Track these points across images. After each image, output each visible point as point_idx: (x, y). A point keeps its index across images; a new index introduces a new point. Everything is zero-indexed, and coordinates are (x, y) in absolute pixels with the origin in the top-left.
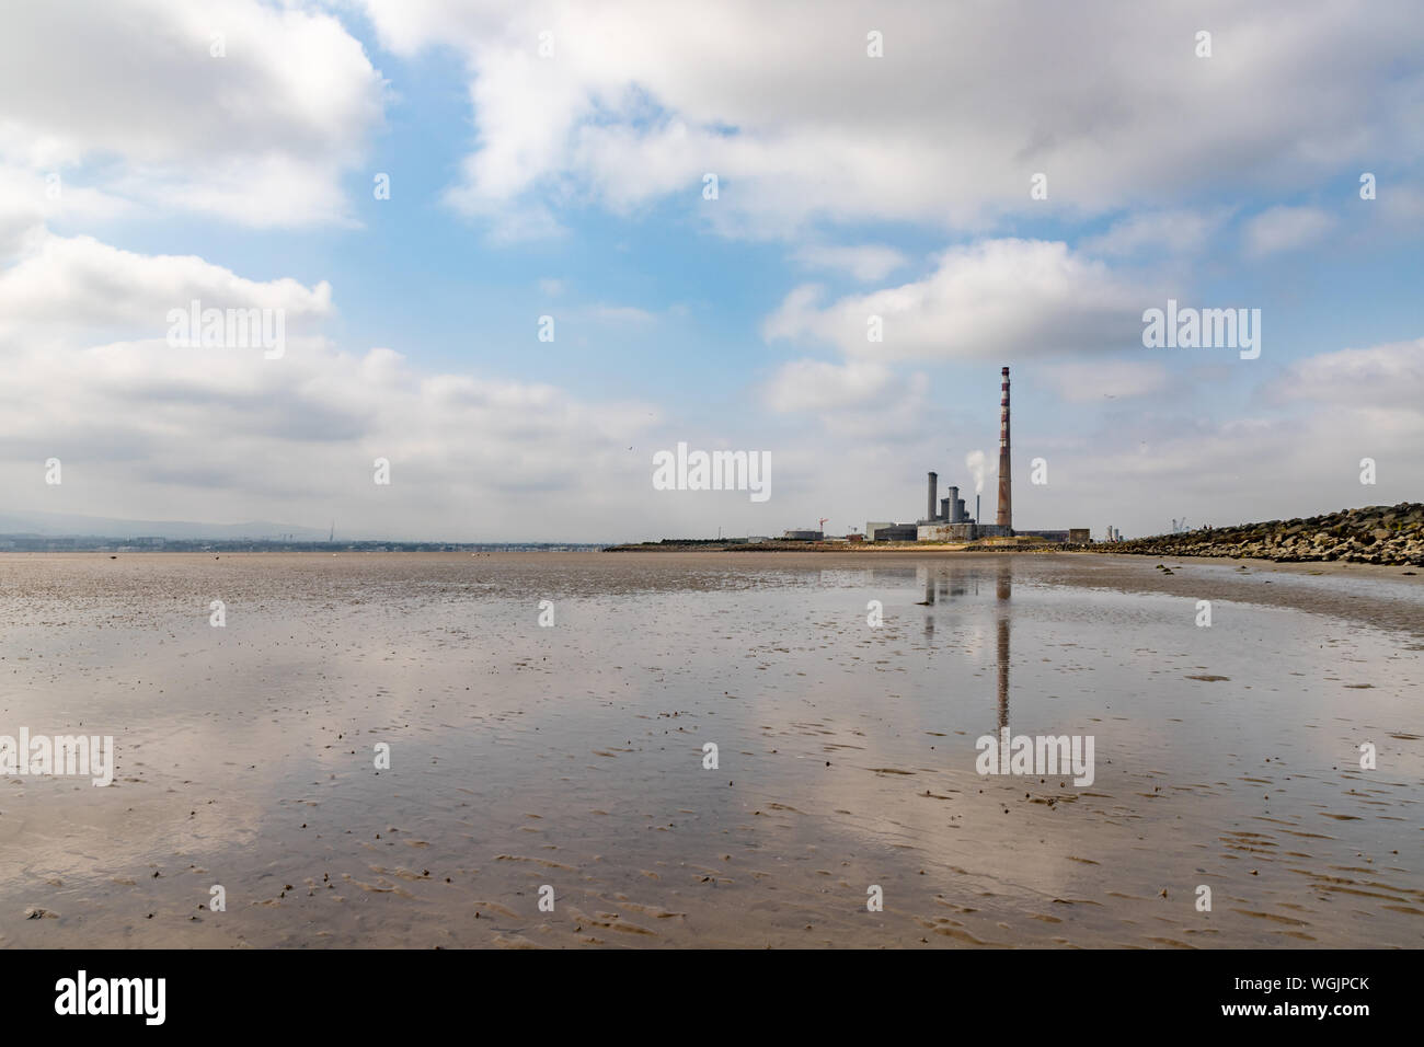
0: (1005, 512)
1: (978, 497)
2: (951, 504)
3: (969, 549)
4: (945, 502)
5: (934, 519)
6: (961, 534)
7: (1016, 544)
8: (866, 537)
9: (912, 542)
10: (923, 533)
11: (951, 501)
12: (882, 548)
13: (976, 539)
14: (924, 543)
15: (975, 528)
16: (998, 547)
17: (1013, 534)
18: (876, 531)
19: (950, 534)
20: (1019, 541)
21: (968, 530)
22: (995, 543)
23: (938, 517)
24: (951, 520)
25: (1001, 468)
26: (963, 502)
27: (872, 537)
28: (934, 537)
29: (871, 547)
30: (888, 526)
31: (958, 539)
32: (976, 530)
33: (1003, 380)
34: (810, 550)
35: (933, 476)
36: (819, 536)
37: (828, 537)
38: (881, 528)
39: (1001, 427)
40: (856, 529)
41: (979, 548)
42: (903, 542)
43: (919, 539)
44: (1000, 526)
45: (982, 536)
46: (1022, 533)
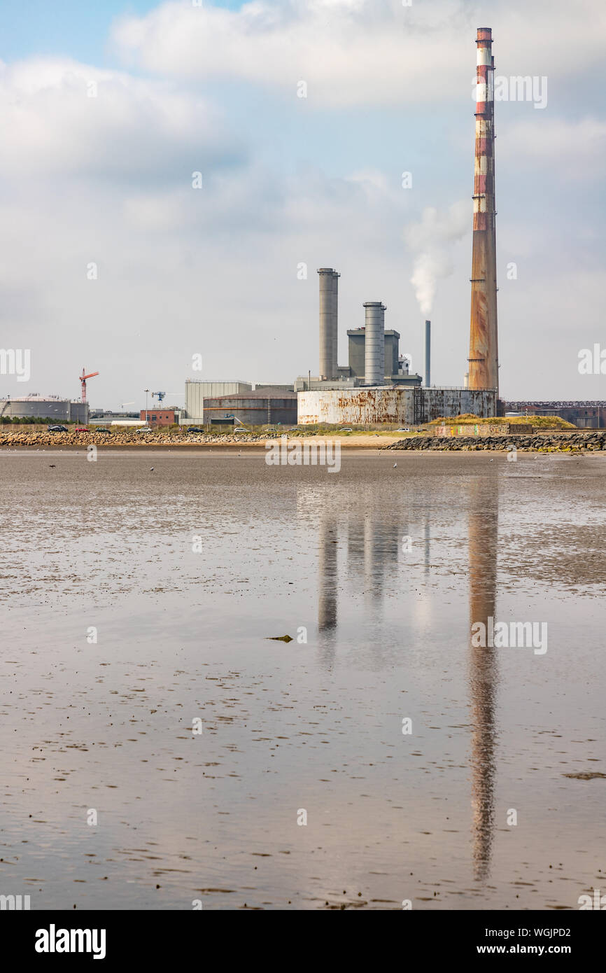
0: (486, 361)
1: (428, 323)
2: (369, 342)
3: (408, 445)
4: (357, 338)
5: (333, 373)
6: (391, 410)
7: (504, 433)
8: (186, 416)
9: (286, 428)
10: (309, 408)
11: (369, 335)
12: (222, 440)
13: (423, 420)
14: (312, 430)
15: (420, 396)
16: (469, 441)
17: (501, 408)
18: (207, 402)
19: (367, 412)
20: (512, 428)
21: (407, 399)
22: (463, 431)
23: (342, 370)
24: (369, 377)
25: (476, 262)
26: (394, 337)
27: (197, 416)
28: (334, 417)
29: (198, 439)
30: (233, 391)
31: (385, 421)
32: (423, 400)
33: (480, 58)
34: (59, 445)
35: (330, 278)
36: (78, 413)
37: (99, 415)
38: (217, 394)
39: (477, 168)
40: (161, 396)
41: (429, 442)
42: (267, 428)
43: (302, 420)
44: (475, 394)
45: (435, 414)
46: (521, 407)
